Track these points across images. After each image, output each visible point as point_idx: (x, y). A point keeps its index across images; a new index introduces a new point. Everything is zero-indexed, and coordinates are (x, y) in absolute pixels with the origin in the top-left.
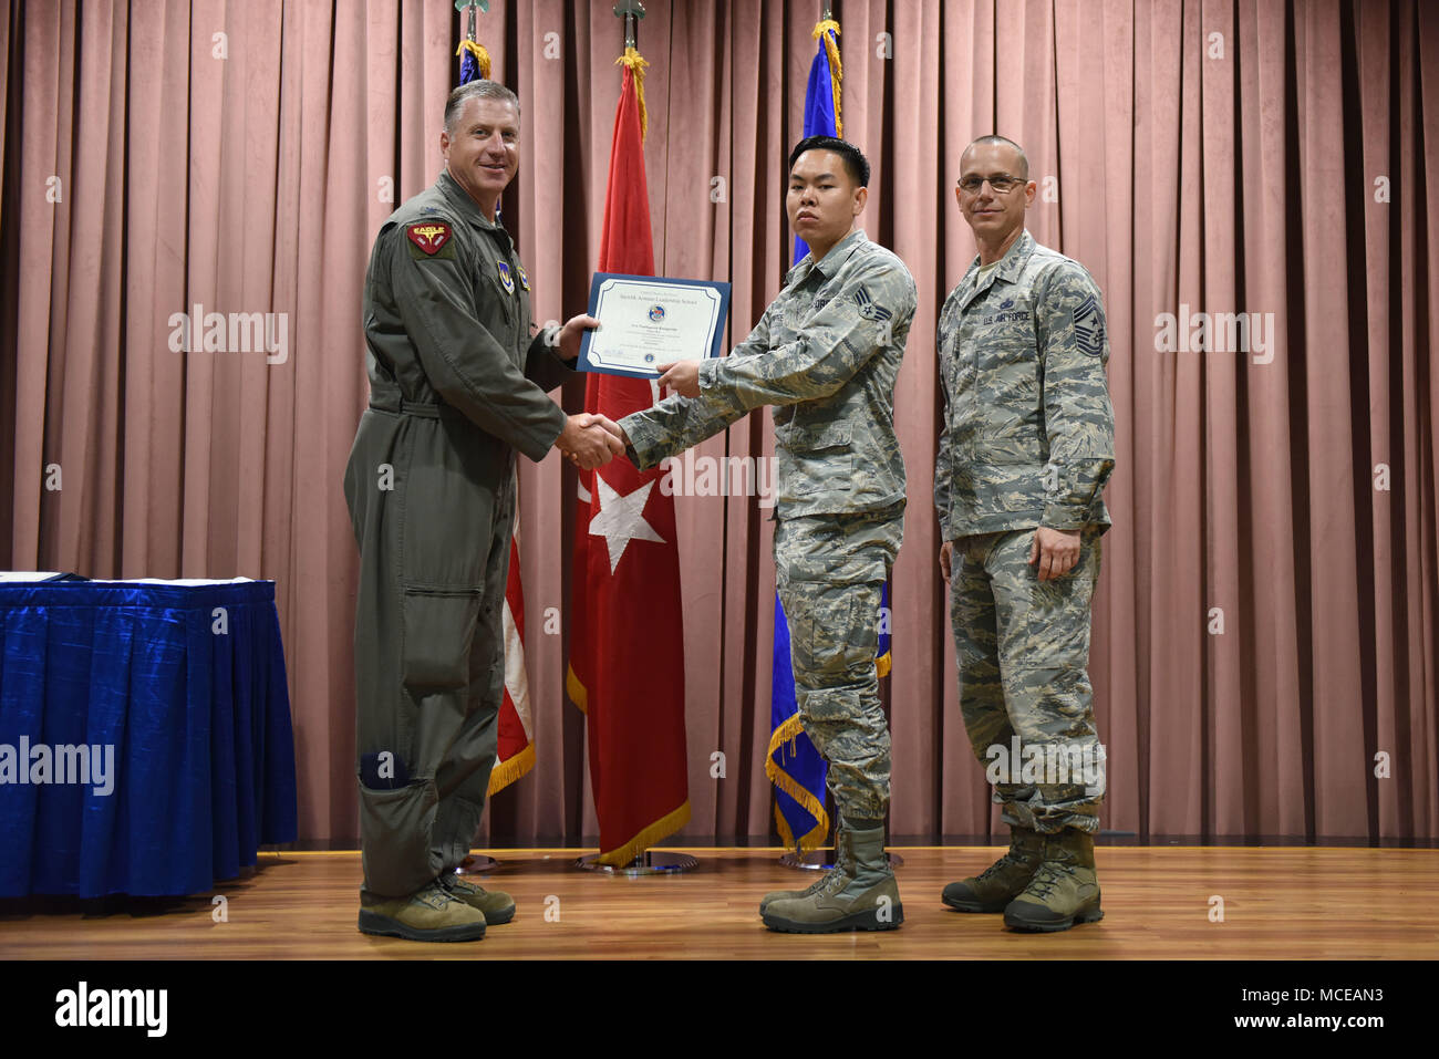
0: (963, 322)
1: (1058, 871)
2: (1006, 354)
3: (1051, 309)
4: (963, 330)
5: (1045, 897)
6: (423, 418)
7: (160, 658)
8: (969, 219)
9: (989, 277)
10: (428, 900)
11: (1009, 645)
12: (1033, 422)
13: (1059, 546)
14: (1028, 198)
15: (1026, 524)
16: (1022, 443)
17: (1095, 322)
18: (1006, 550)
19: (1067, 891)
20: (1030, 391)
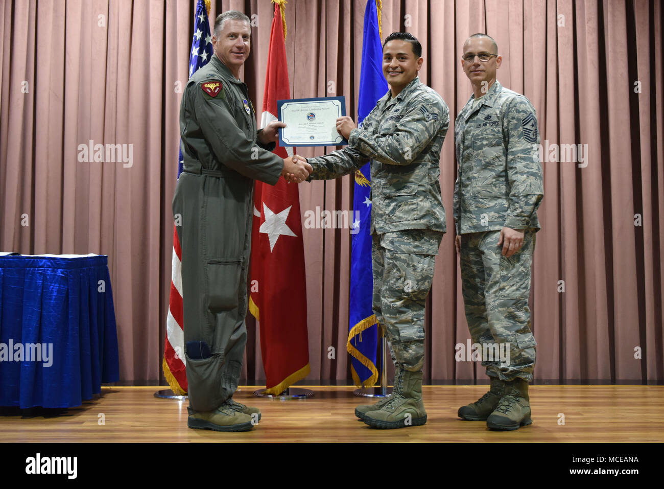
0: (466, 127)
1: (512, 400)
2: (487, 142)
3: (510, 119)
4: (466, 131)
5: (506, 413)
6: (213, 177)
7: (56, 293)
8: (468, 76)
9: (479, 104)
10: (225, 411)
11: (491, 287)
12: (502, 177)
13: (514, 237)
14: (498, 64)
15: (497, 228)
16: (496, 187)
17: (533, 125)
18: (489, 240)
19: (517, 410)
20: (500, 161)
